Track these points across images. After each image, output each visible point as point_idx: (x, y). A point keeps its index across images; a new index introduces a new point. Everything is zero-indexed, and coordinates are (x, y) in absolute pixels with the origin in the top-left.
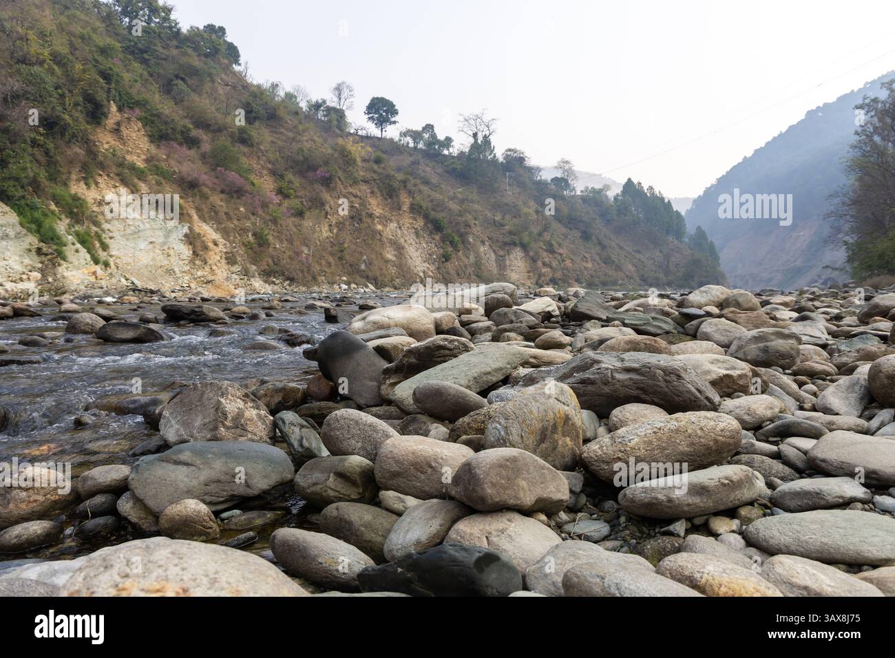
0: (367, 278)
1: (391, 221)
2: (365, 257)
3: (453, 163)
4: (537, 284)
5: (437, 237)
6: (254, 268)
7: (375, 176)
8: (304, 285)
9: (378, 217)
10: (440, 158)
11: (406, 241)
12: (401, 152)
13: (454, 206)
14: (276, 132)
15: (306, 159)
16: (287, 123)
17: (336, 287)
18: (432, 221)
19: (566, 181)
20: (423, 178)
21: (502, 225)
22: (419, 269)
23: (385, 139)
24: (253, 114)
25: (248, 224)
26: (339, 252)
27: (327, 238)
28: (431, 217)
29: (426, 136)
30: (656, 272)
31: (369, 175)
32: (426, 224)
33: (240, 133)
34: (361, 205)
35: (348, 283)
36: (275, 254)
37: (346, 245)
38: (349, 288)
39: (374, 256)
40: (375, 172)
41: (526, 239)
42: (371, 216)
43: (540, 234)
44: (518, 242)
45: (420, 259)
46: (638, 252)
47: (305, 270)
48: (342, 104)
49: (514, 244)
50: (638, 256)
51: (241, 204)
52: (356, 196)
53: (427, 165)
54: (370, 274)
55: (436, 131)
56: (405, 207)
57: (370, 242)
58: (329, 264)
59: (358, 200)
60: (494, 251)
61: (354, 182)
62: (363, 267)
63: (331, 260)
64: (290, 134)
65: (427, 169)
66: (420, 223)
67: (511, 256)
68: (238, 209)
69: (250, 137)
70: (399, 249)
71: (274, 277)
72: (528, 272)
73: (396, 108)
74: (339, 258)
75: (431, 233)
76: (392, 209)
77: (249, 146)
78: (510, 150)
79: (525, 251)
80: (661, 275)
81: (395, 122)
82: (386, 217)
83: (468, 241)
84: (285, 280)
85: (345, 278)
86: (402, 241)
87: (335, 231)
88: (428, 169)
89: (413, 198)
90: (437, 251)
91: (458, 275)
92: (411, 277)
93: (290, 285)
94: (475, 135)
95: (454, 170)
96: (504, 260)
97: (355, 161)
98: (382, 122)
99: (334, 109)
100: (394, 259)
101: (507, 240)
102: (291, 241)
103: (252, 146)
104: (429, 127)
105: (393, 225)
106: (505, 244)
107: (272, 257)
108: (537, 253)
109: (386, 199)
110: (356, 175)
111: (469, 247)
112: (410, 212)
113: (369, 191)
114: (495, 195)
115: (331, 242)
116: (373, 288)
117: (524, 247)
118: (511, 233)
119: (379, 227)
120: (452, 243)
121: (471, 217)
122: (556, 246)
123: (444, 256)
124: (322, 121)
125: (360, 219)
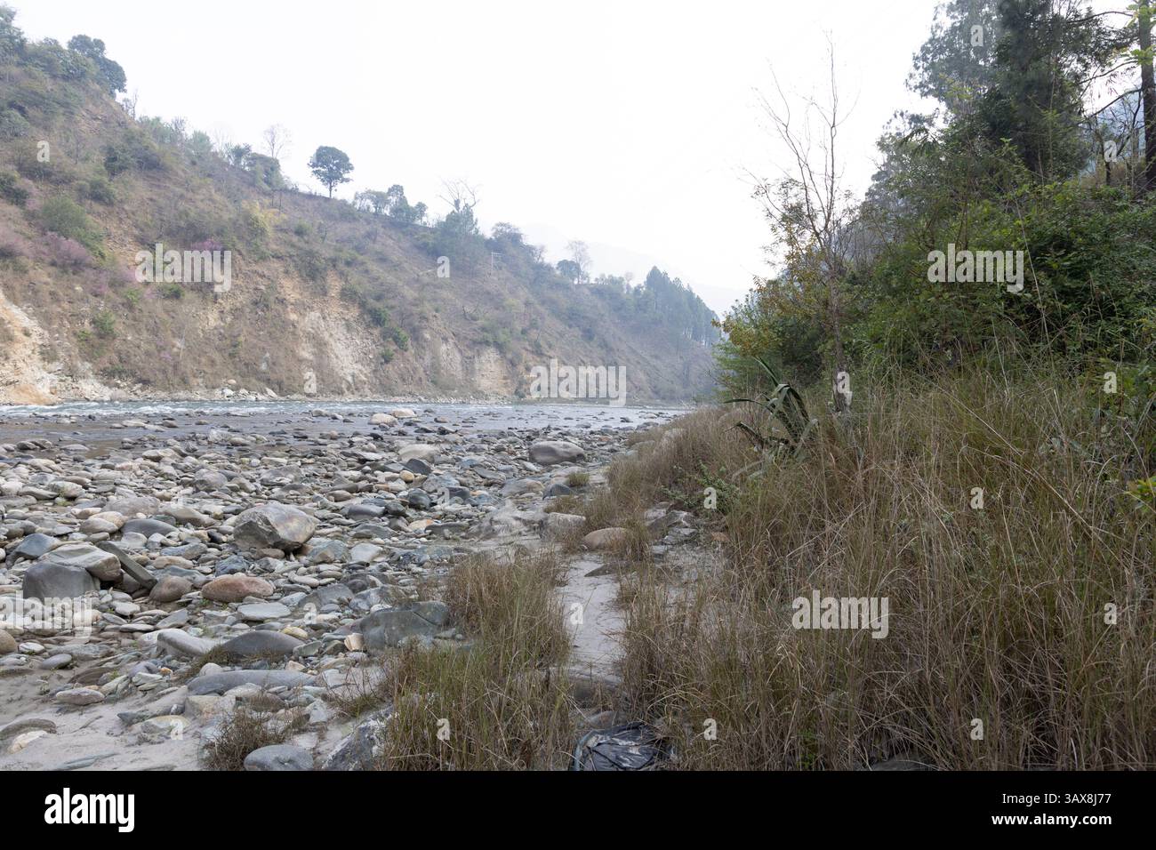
0: (268, 382)
1: (312, 309)
2: (268, 355)
3: (424, 236)
4: (516, 393)
5: (376, 332)
6: (88, 365)
7: (293, 251)
8: (165, 389)
9: (292, 304)
10: (409, 228)
11: (331, 335)
12: (354, 219)
13: (410, 293)
14: (159, 186)
15: (191, 226)
16: (177, 174)
17: (218, 392)
18: (370, 312)
19: (577, 267)
20: (380, 253)
21: (475, 319)
22: (347, 371)
23: (335, 199)
24: (117, 164)
25: (85, 308)
26: (231, 348)
27: (215, 328)
28: (369, 307)
29: (393, 199)
30: (672, 382)
31: (283, 250)
32: (361, 315)
33: (92, 187)
34: (268, 287)
35: (236, 388)
36: (124, 348)
37: (242, 339)
38: (237, 394)
39: (281, 354)
40: (293, 246)
41: (502, 338)
42: (282, 301)
43: (524, 332)
44: (491, 341)
45: (351, 358)
46: (656, 357)
47: (170, 369)
48: (275, 151)
49: (487, 343)
50: (654, 362)
51: (78, 282)
52: (263, 276)
53: (390, 237)
54: (273, 377)
55: (405, 194)
56: (334, 293)
57: (278, 334)
58: (213, 362)
59: (266, 282)
60: (460, 351)
61: (261, 258)
62: (263, 367)
63: (217, 356)
64: (179, 190)
65: (390, 244)
66: (354, 312)
67: (482, 358)
68: (72, 288)
69: (109, 194)
70: (320, 345)
71: (120, 378)
72: (505, 378)
73: (350, 161)
74: (230, 355)
75: (368, 326)
76: (314, 294)
77: (107, 204)
78: (502, 225)
79: (501, 352)
80: (678, 387)
81: (347, 180)
82: (304, 304)
83: (423, 337)
84: (135, 383)
85: (233, 382)
86: (326, 336)
87: (229, 319)
88: (390, 242)
89: (346, 281)
90: (375, 350)
91: (404, 380)
92: (334, 382)
93: (142, 390)
94: (457, 203)
95: (426, 245)
96: (473, 363)
97: (263, 231)
98: (331, 178)
99: (262, 159)
100: (311, 358)
101: (478, 337)
102: (154, 331)
103: (111, 204)
104: (397, 189)
105: (314, 315)
106: (475, 342)
107: (119, 353)
108: (518, 356)
109: (305, 281)
110: (263, 248)
111: (425, 344)
112: (341, 299)
113: (282, 269)
114: (474, 280)
115: (221, 334)
116: (273, 394)
117: (500, 347)
118: (484, 329)
119: (293, 317)
120: (396, 340)
121: (430, 308)
122: (545, 346)
123: (383, 356)
124: (245, 172)
125: (267, 306)
